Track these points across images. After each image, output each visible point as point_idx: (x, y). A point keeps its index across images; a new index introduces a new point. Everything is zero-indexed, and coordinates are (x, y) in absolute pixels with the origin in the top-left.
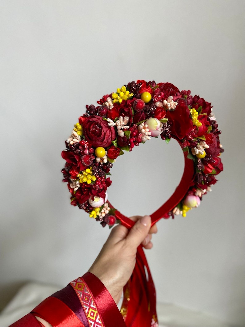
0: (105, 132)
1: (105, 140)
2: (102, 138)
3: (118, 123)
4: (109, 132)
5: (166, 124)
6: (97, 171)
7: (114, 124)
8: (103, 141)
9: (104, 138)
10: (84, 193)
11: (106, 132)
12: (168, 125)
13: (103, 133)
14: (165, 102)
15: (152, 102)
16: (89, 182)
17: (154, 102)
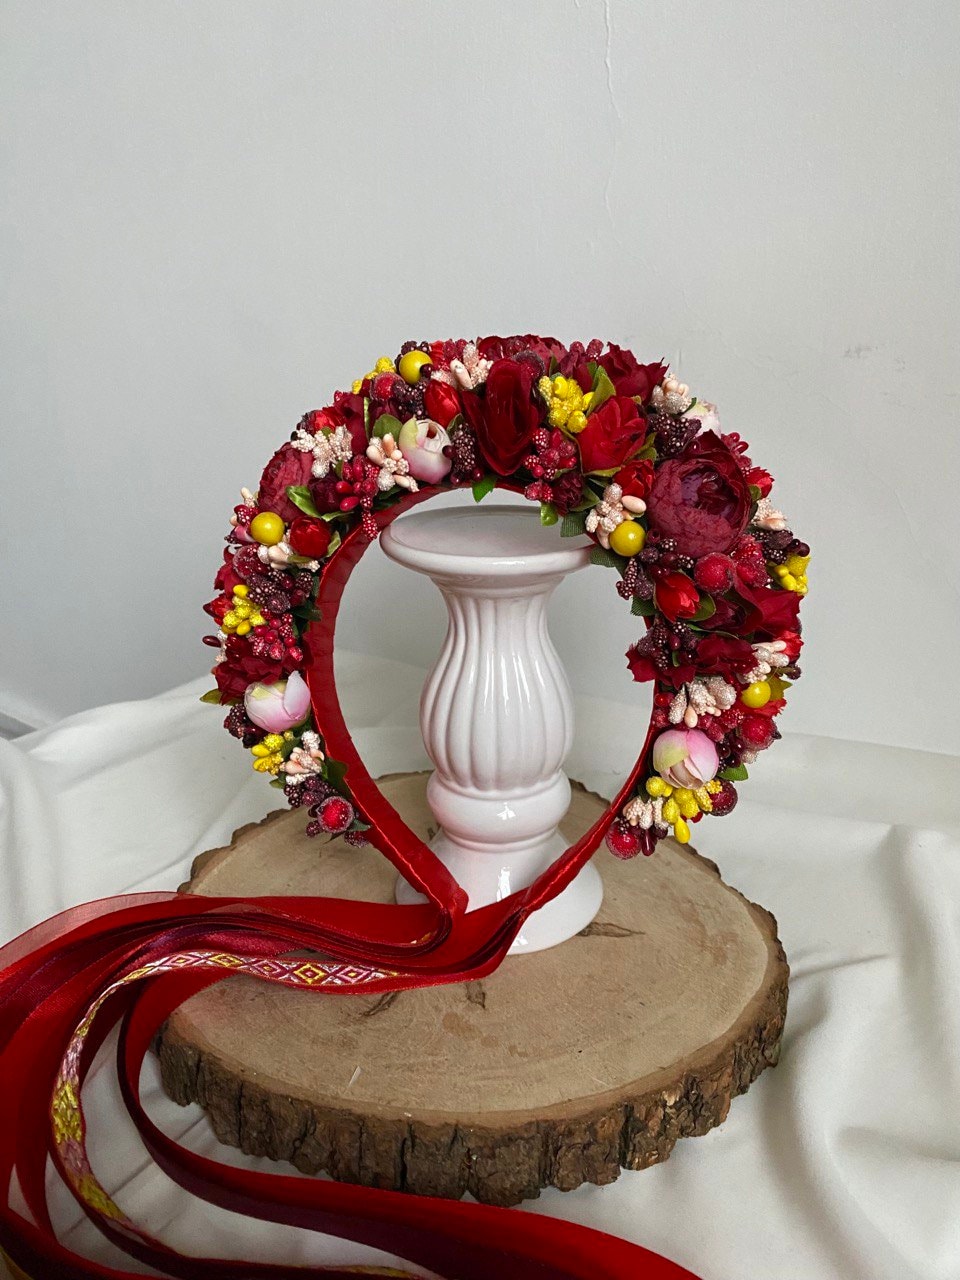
16: (242, 629)
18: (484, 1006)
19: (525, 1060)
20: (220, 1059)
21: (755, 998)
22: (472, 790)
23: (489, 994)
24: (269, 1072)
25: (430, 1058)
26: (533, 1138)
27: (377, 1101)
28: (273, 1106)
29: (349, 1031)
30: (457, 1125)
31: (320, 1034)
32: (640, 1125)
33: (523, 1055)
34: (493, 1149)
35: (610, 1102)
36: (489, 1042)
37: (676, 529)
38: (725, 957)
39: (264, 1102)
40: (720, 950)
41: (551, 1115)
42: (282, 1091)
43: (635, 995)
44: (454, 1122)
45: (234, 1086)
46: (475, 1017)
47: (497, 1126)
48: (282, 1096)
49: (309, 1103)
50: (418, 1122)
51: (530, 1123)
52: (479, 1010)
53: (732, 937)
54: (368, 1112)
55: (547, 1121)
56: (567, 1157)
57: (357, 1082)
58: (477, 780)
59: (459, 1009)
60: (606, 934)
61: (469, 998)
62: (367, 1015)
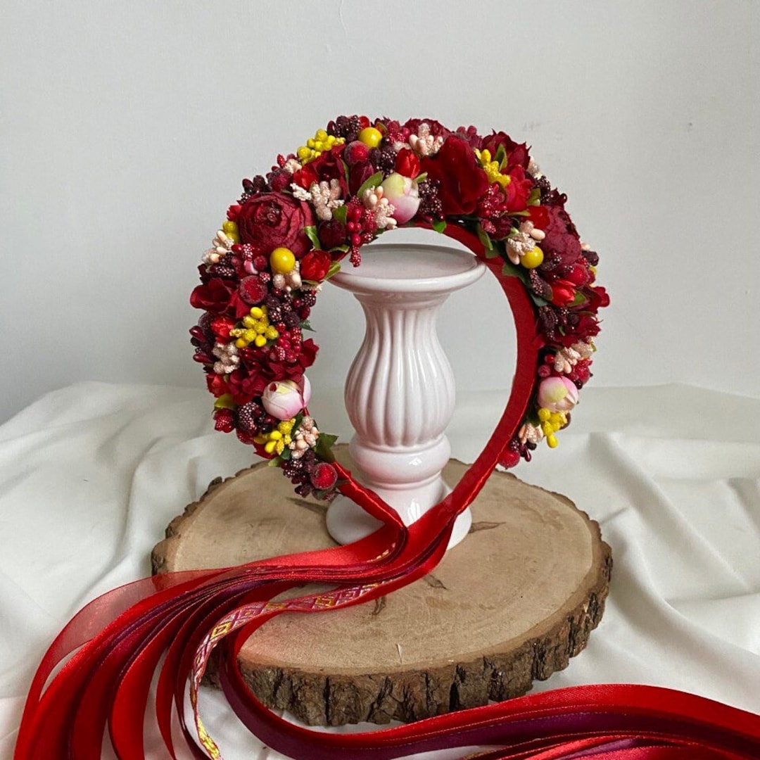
0: (289, 215)
1: (290, 233)
2: (283, 231)
3: (316, 190)
4: (300, 215)
5: (427, 186)
6: (279, 309)
7: (308, 196)
8: (286, 235)
9: (289, 228)
10: (250, 373)
11: (292, 215)
12: (431, 187)
13: (284, 218)
14: (414, 138)
15: (384, 144)
16: (261, 342)
17: (391, 144)
18: (445, 588)
19: (494, 611)
20: (299, 669)
21: (593, 543)
22: (400, 448)
23: (442, 580)
24: (340, 665)
25: (438, 626)
26: (530, 651)
27: (425, 660)
28: (359, 684)
29: (372, 625)
30: (484, 657)
31: (354, 633)
32: (578, 628)
33: (491, 608)
34: (511, 664)
35: (559, 619)
36: (465, 607)
37: (561, 249)
38: (560, 525)
39: (350, 684)
40: (554, 521)
41: (532, 635)
42: (359, 673)
43: (527, 558)
44: (482, 657)
45: (323, 681)
46: (445, 596)
47: (508, 651)
48: (362, 676)
49: (384, 674)
50: (461, 663)
51: (525, 643)
52: (445, 591)
53: (556, 513)
54: (426, 667)
55: (534, 639)
56: (549, 657)
57: (404, 652)
58: (406, 440)
59: (431, 593)
60: (484, 528)
61: (432, 586)
62: (375, 614)
